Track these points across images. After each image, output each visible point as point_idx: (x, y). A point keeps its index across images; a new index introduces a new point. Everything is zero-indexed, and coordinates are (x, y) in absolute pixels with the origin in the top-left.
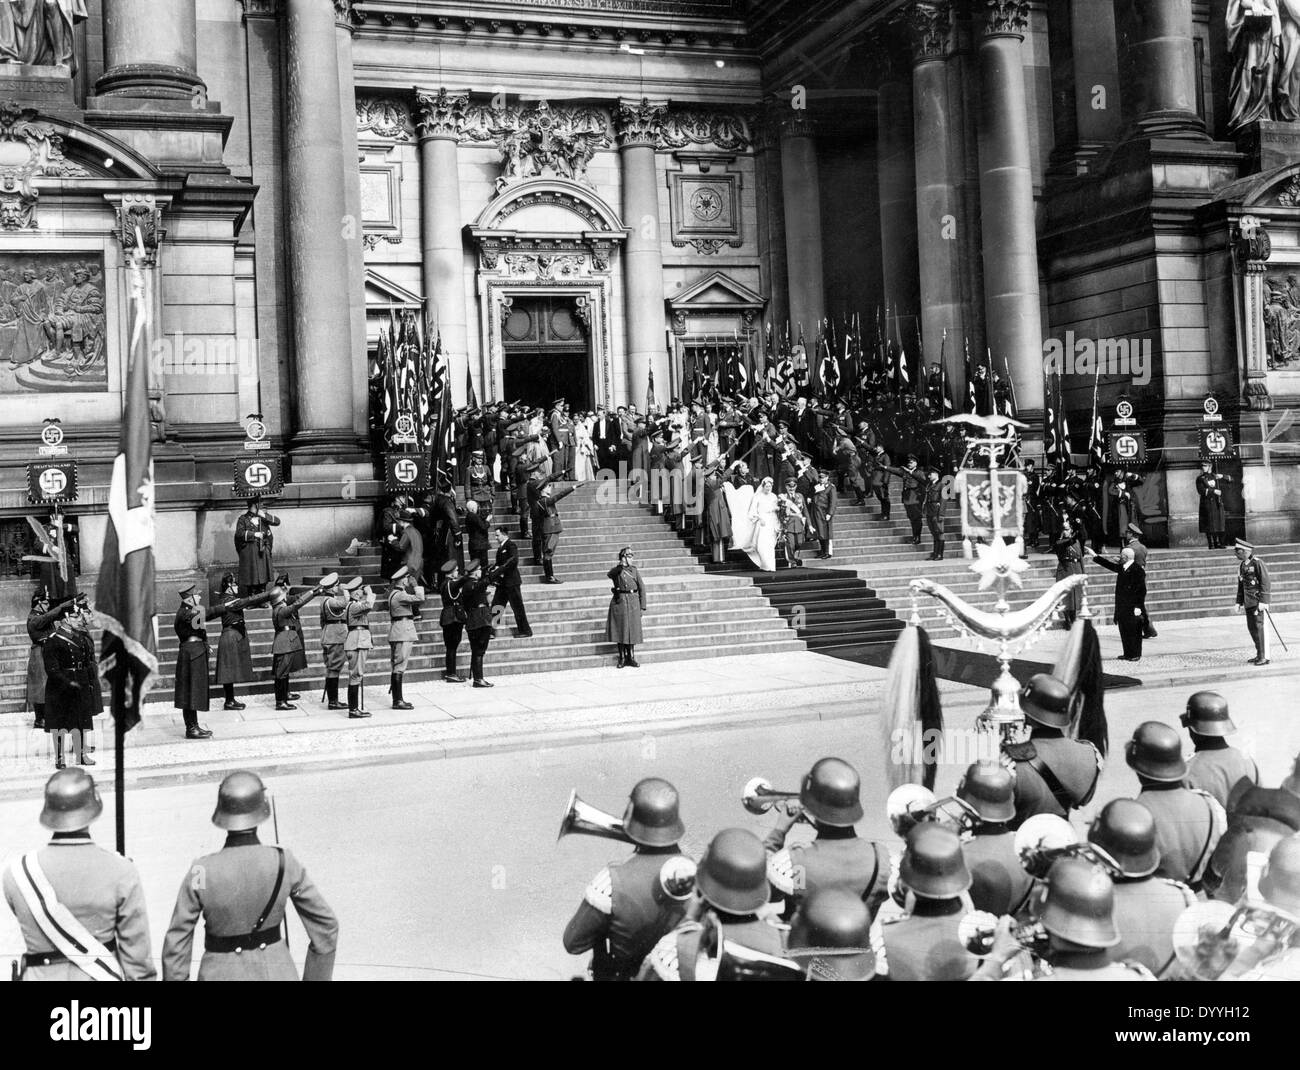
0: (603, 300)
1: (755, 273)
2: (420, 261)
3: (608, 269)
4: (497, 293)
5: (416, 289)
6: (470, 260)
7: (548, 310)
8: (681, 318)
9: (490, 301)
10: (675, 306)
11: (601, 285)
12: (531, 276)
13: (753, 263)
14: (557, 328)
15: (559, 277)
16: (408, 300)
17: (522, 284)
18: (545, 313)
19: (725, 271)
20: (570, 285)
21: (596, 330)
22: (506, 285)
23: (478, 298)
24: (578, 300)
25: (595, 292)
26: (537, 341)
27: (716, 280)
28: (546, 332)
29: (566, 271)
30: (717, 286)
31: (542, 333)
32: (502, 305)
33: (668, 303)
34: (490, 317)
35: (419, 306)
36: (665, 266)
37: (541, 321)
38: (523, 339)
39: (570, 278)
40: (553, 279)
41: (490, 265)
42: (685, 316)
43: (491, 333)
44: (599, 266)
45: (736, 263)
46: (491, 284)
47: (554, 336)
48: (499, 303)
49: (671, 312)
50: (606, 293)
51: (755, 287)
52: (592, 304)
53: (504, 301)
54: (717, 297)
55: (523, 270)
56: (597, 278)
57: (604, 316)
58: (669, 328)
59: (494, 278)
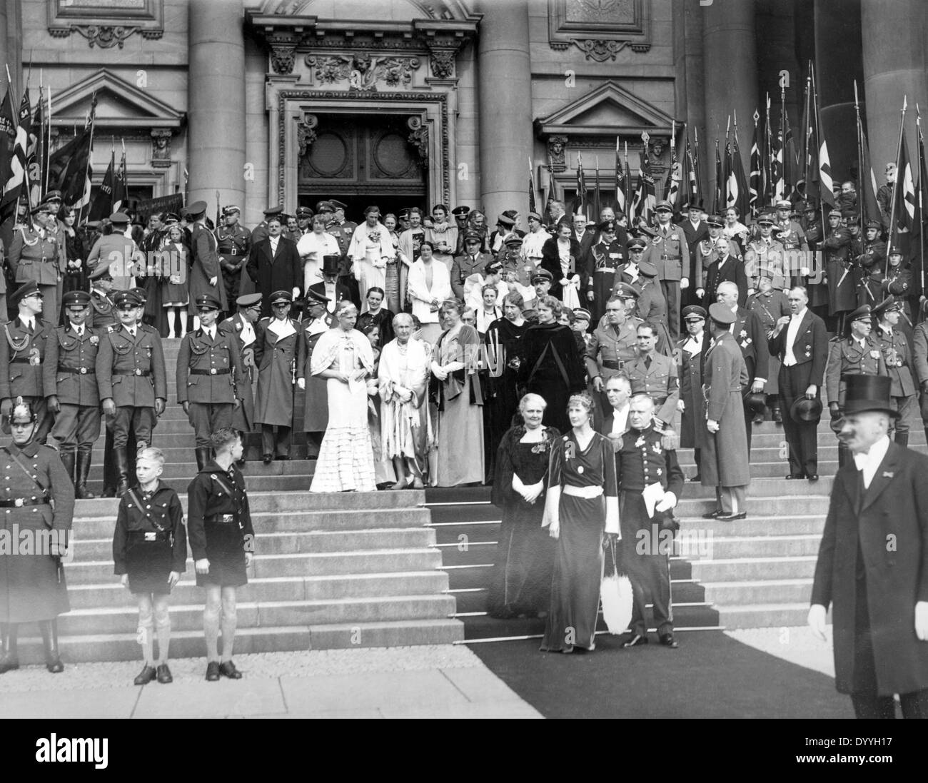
0: (445, 121)
1: (668, 88)
2: (184, 62)
3: (453, 76)
4: (293, 107)
5: (176, 101)
6: (255, 62)
7: (371, 136)
8: (558, 148)
9: (282, 118)
10: (547, 130)
11: (443, 99)
12: (341, 86)
13: (665, 75)
14: (382, 161)
15: (383, 87)
16: (162, 115)
17: (329, 96)
18: (368, 141)
19: (623, 84)
20: (398, 97)
21: (435, 163)
22: (306, 96)
23: (267, 114)
24: (410, 122)
25: (434, 109)
26: (354, 180)
27: (608, 94)
28: (368, 167)
29: (392, 80)
30: (608, 104)
31: (362, 168)
32: (301, 126)
33: (537, 126)
34: (282, 141)
35: (176, 123)
36: (536, 76)
37: (361, 152)
38: (334, 176)
39: (399, 88)
40: (373, 89)
41: (284, 69)
42: (564, 145)
43: (281, 163)
44: (441, 74)
45: (640, 73)
46: (284, 96)
47: (380, 172)
48: (296, 123)
49: (542, 138)
50: (450, 111)
51: (668, 108)
52: (430, 126)
53: (305, 119)
54: (608, 120)
55: (331, 77)
56: (438, 90)
57: (445, 143)
58: (541, 163)
59: (290, 87)
